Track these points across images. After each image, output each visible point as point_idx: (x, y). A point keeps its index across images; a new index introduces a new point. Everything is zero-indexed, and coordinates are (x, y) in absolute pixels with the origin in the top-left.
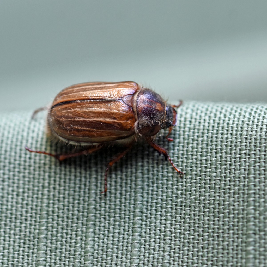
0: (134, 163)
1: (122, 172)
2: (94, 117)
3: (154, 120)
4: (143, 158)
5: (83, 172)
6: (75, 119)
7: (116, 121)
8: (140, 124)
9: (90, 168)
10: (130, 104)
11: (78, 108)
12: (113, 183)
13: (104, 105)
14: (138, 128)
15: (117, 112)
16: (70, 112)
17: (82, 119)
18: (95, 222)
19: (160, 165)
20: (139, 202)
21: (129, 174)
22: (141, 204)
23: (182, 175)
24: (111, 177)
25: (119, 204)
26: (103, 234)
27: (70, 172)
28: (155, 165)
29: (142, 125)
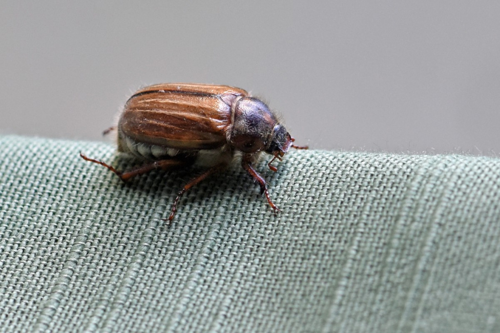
0: (219, 197)
1: (200, 204)
2: (177, 110)
3: (256, 129)
4: (232, 192)
5: (149, 198)
6: (153, 111)
7: (204, 118)
8: (235, 129)
9: (160, 195)
10: (229, 103)
11: (159, 98)
12: (184, 215)
13: (194, 98)
14: (232, 134)
15: (209, 107)
16: (148, 103)
17: (161, 111)
18: (147, 253)
19: (252, 201)
20: (212, 238)
21: (209, 207)
22: (213, 240)
23: (276, 214)
24: (183, 209)
25: (185, 238)
26: (152, 268)
27: (132, 196)
28: (246, 201)
29: (237, 131)
